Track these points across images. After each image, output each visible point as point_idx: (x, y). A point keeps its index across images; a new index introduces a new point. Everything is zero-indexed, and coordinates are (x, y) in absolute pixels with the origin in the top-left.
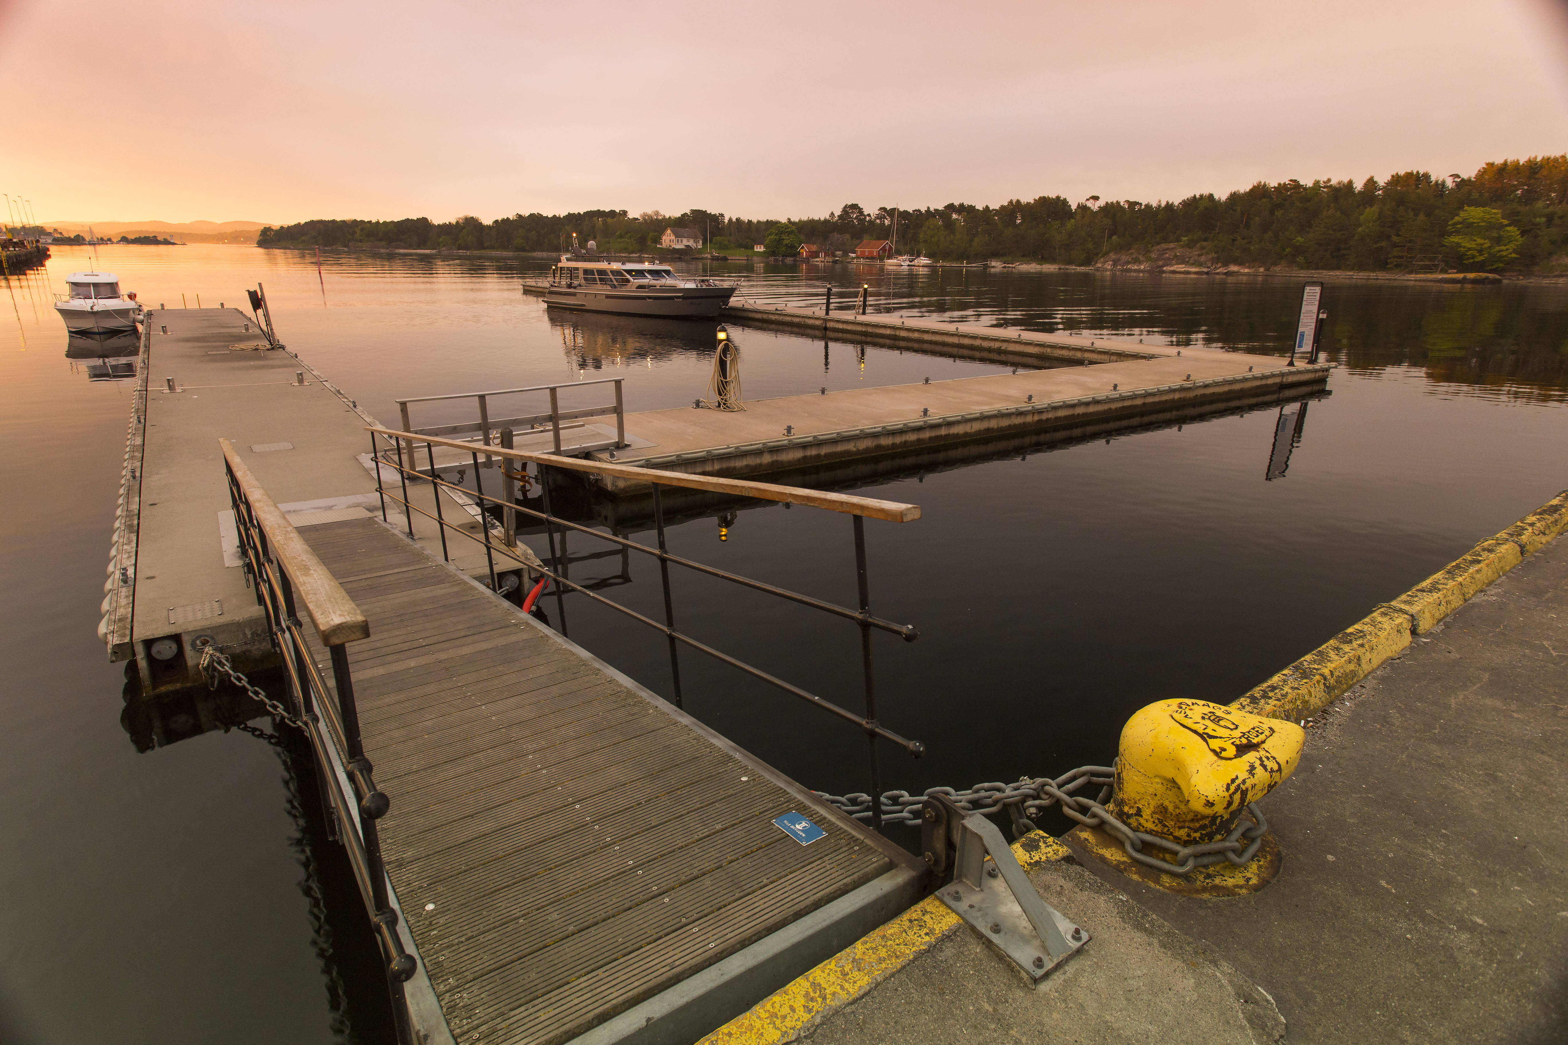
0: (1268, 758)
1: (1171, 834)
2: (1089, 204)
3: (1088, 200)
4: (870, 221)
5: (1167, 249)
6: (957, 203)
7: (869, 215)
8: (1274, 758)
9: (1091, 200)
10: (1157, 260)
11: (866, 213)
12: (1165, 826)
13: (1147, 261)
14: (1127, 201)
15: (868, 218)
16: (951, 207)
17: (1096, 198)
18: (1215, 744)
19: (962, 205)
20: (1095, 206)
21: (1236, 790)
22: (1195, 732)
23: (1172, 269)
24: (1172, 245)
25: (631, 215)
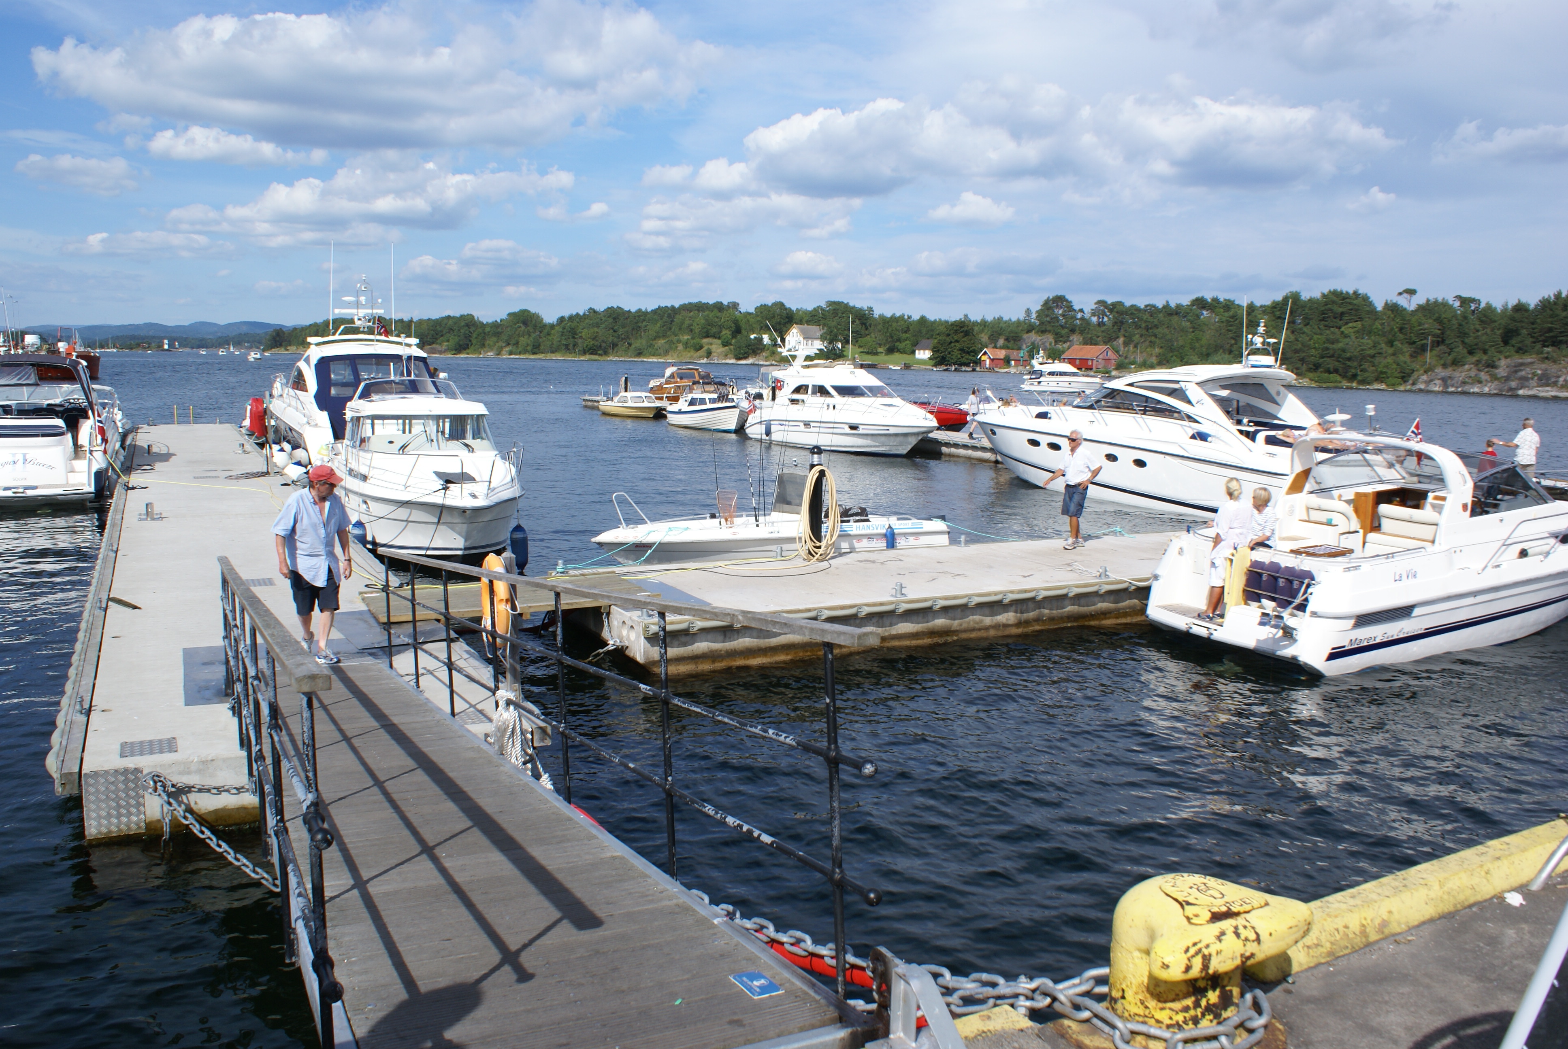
0: (1245, 927)
1: (1153, 1017)
2: (1402, 301)
3: (1400, 294)
4: (1082, 319)
5: (1522, 364)
6: (1208, 297)
7: (1081, 311)
8: (1253, 928)
9: (1405, 295)
10: (1507, 379)
11: (1077, 307)
12: (1146, 1007)
13: (1492, 381)
14: (1459, 297)
15: (1079, 315)
16: (1200, 303)
17: (1411, 292)
18: (1190, 911)
19: (1216, 300)
20: (1410, 304)
21: (1197, 953)
22: (1176, 900)
23: (1531, 393)
24: (1528, 359)
25: (743, 309)
